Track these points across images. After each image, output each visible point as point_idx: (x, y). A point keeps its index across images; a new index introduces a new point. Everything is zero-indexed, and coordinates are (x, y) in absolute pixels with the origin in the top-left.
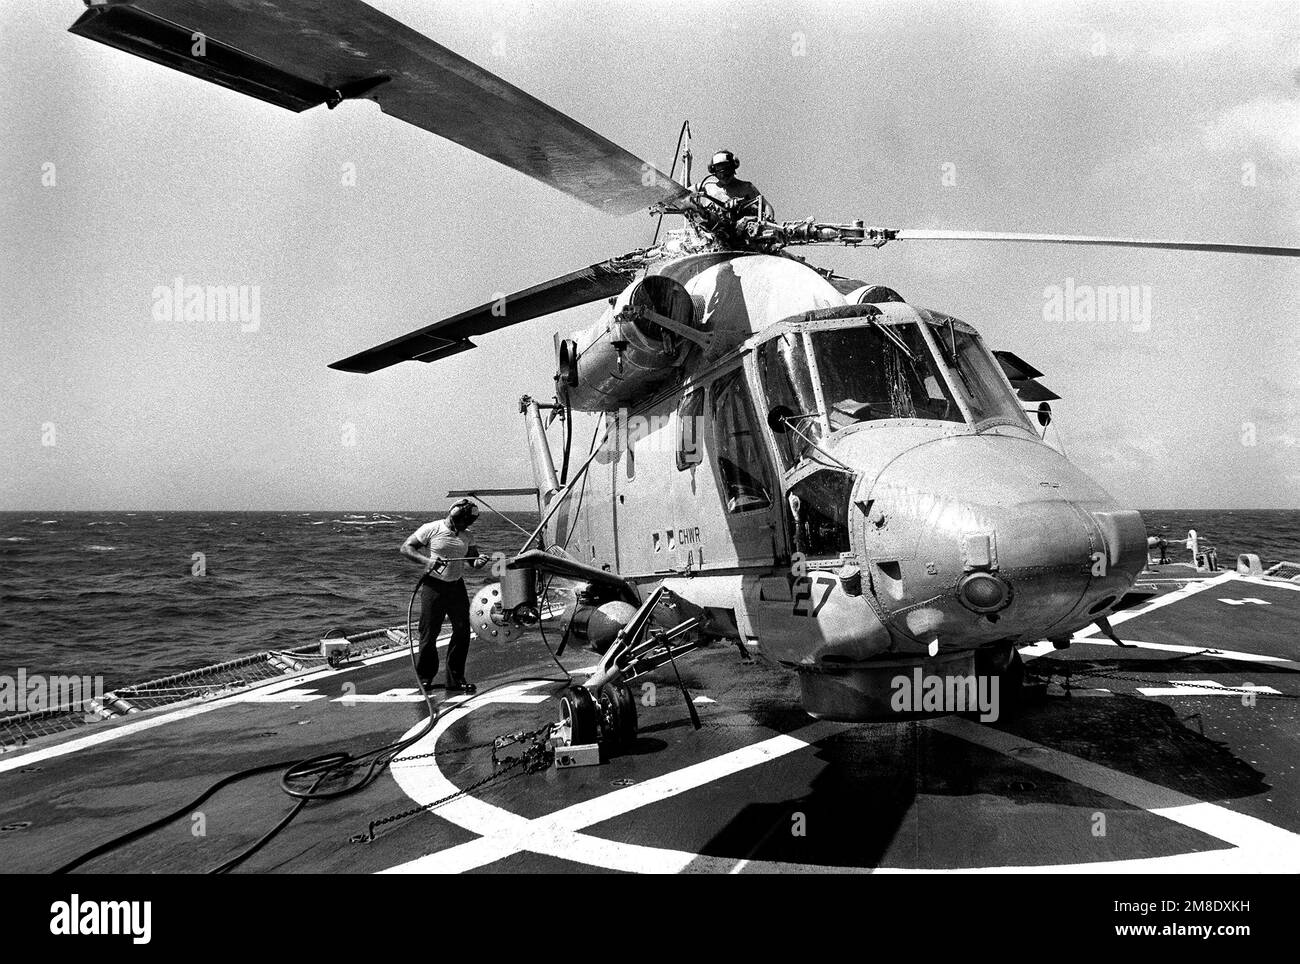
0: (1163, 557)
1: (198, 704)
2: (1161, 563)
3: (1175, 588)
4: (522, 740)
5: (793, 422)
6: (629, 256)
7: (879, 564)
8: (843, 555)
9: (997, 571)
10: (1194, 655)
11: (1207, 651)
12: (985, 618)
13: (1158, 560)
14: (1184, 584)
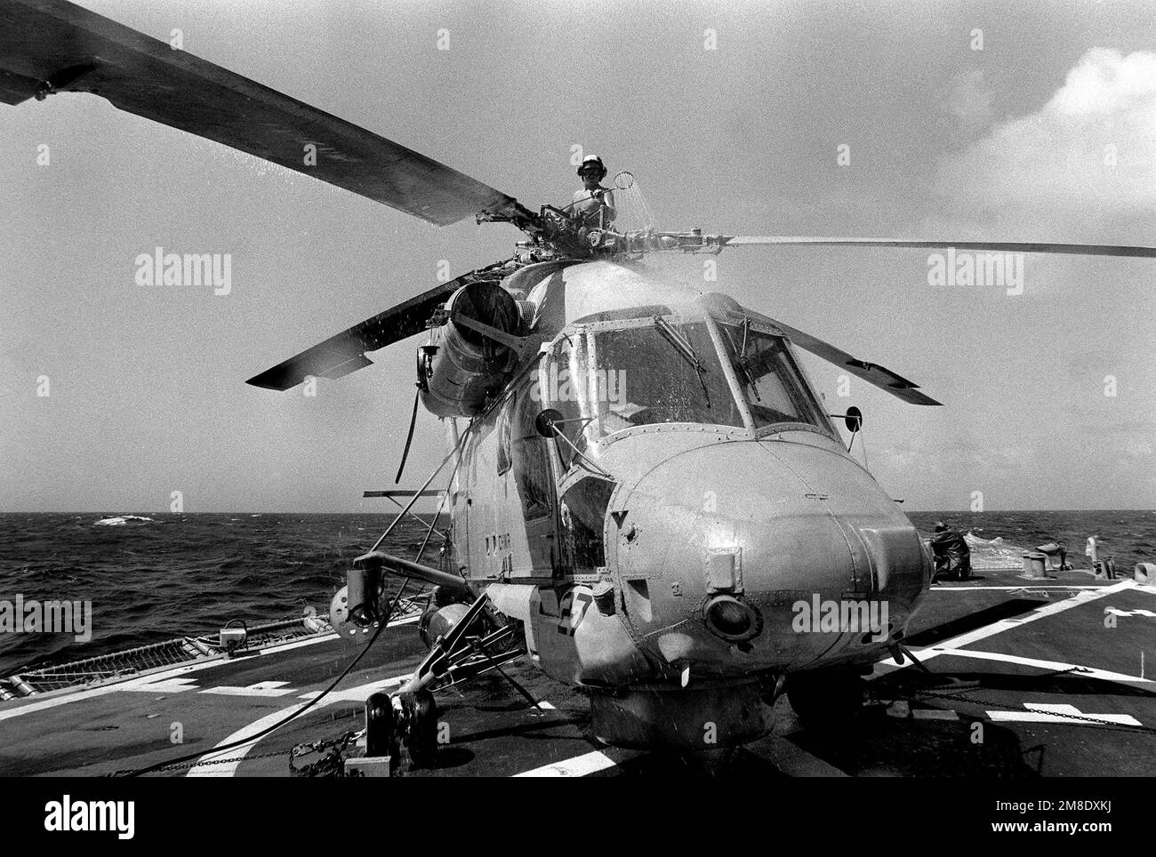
0: (1063, 563)
1: (83, 690)
2: (1062, 569)
3: (1067, 596)
4: (321, 749)
5: (561, 427)
6: (489, 268)
7: (629, 582)
8: (600, 570)
9: (742, 594)
10: (1061, 672)
11: (1076, 669)
12: (736, 647)
13: (1058, 566)
14: (1077, 592)
